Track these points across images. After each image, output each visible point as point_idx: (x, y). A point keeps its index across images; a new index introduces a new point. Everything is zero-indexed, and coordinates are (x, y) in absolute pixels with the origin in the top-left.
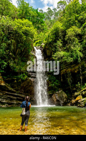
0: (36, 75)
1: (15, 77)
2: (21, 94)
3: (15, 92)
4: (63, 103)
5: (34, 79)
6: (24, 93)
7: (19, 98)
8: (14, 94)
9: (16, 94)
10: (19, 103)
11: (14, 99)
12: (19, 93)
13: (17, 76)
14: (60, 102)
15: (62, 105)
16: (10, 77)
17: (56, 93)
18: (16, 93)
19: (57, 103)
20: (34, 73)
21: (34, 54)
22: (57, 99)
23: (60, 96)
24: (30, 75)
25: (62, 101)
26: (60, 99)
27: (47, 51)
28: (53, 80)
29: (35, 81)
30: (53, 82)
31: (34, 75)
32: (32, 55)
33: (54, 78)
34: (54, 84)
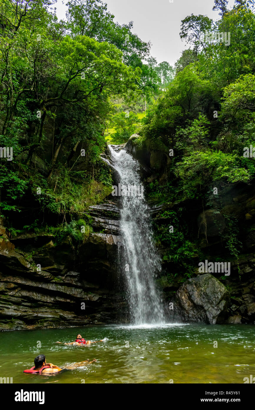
1: (48, 231)
2: (69, 285)
3: (47, 281)
4: (219, 316)
5: (114, 237)
6: (79, 284)
7: (62, 300)
8: (44, 286)
9: (52, 287)
10: (62, 318)
11: (44, 305)
12: (61, 284)
13: (55, 226)
14: (205, 311)
15: (214, 322)
16: (32, 231)
17: (189, 283)
18: (53, 283)
19: (195, 314)
20: (113, 221)
21: (109, 162)
22: (195, 301)
23: (204, 293)
24: (101, 224)
25: (213, 307)
26: (207, 300)
27: (152, 154)
28: (176, 241)
29: (117, 243)
30: (174, 247)
31: (113, 225)
32: (104, 166)
33: (177, 237)
34: (177, 254)
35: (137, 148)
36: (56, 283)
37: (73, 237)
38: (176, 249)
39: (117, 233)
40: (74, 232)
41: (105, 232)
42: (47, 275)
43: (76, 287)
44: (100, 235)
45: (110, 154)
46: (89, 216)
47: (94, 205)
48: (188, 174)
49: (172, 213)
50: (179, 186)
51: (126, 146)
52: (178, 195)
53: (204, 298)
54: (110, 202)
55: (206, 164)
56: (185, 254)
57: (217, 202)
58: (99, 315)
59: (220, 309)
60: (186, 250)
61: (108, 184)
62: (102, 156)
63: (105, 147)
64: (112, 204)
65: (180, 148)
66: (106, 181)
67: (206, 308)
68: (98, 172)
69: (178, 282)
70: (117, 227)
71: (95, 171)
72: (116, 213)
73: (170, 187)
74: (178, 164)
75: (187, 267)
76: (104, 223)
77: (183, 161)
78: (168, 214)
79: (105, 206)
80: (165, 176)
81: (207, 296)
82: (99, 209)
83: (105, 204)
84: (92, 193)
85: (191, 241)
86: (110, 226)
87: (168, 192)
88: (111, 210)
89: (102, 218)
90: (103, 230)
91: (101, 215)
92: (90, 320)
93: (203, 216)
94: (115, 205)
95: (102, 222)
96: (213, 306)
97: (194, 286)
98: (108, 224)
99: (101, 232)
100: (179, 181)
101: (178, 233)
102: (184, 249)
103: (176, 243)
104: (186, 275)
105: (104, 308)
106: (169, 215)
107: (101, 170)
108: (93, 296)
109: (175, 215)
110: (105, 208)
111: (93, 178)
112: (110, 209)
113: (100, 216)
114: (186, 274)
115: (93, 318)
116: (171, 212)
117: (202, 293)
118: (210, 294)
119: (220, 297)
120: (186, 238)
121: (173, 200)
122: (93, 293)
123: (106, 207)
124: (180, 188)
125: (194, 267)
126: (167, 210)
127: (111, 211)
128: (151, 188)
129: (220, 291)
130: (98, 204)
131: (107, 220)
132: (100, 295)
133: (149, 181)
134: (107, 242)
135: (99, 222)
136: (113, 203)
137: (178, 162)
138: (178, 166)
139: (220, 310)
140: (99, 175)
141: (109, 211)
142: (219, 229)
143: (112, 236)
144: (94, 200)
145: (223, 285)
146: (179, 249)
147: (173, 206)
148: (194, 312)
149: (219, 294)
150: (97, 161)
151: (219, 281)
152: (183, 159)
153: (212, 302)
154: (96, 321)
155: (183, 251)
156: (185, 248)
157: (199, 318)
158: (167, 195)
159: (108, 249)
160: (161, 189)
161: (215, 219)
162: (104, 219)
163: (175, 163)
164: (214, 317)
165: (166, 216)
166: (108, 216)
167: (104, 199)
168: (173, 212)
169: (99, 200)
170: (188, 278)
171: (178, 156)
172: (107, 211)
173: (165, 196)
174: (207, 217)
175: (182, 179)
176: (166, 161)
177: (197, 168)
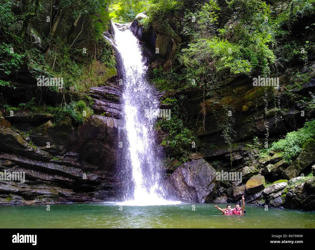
0: (120, 110)
1: (46, 111)
2: (68, 165)
3: (46, 160)
4: (208, 196)
5: (115, 120)
6: (78, 164)
7: (61, 178)
8: (43, 165)
9: (51, 166)
10: (61, 195)
11: (42, 182)
12: (60, 164)
13: (54, 106)
14: (196, 192)
15: (203, 201)
16: (29, 109)
17: (184, 167)
18: (52, 162)
19: (187, 194)
20: (114, 104)
21: (112, 42)
22: (188, 184)
23: (196, 177)
24: (102, 106)
25: (204, 189)
26: (198, 182)
27: (158, 38)
28: (175, 128)
29: (118, 126)
30: (173, 133)
31: (114, 108)
32: (107, 46)
33: (177, 124)
34: (175, 140)
35: (143, 30)
36: (54, 162)
37: (72, 118)
38: (174, 135)
39: (118, 117)
40: (74, 113)
41: (106, 115)
42: (46, 154)
43: (75, 167)
44: (101, 117)
45: (114, 33)
46: (90, 98)
47: (95, 87)
48: (192, 61)
49: (173, 100)
50: (183, 73)
51: (131, 26)
52: (180, 83)
53: (196, 180)
54: (112, 85)
55: (211, 53)
56: (183, 140)
57: (217, 92)
58: (97, 193)
59: (210, 191)
60: (184, 136)
61: (111, 66)
62: (105, 34)
63: (109, 25)
64: (114, 87)
65: (187, 33)
66: (109, 62)
67: (197, 189)
68: (100, 52)
69: (174, 166)
70: (118, 111)
71: (97, 51)
72: (118, 96)
73: (174, 74)
74: (183, 50)
75: (183, 152)
76: (106, 106)
77: (188, 48)
78: (170, 101)
79: (106, 88)
80: (170, 62)
81: (199, 179)
82: (101, 91)
83: (107, 87)
84: (93, 73)
85: (190, 129)
86: (112, 109)
87: (171, 79)
88: (113, 93)
89: (104, 101)
90: (104, 113)
91: (103, 98)
92: (89, 197)
93: (203, 105)
94: (117, 88)
95: (103, 105)
96: (204, 187)
97: (189, 170)
98: (109, 107)
99: (102, 115)
100: (182, 69)
101: (178, 120)
102: (182, 135)
103: (175, 130)
104: (182, 159)
105: (103, 187)
106: (171, 102)
107: (103, 50)
108: (92, 176)
109: (176, 102)
110: (107, 91)
111: (95, 58)
112: (113, 92)
113: (101, 98)
114: (182, 158)
115: (92, 196)
116: (173, 99)
117: (195, 176)
118: (202, 178)
119: (210, 180)
120: (185, 125)
121: (176, 88)
122: (92, 173)
123: (108, 90)
124: (183, 76)
125: (190, 153)
126: (169, 97)
127: (113, 94)
128: (155, 73)
129: (211, 175)
130: (99, 86)
131: (108, 103)
132: (98, 175)
133: (153, 67)
134: (108, 125)
135: (100, 105)
136: (115, 86)
137: (184, 48)
138: (184, 52)
139: (209, 191)
140: (101, 56)
141: (111, 94)
142: (217, 118)
143: (113, 119)
144: (96, 81)
145: (214, 169)
146: (178, 135)
147: (175, 93)
148: (186, 193)
149: (210, 177)
150: (99, 40)
151: (212, 166)
152: (189, 45)
153: (203, 184)
154: (94, 198)
155: (182, 138)
156: (183, 135)
157: (190, 197)
158: (170, 82)
159: (108, 132)
160: (165, 75)
161: (214, 109)
162: (105, 101)
163: (181, 49)
164: (203, 197)
165: (168, 103)
166: (110, 99)
167: (106, 81)
168: (174, 99)
169: (101, 82)
170: (183, 162)
171: (185, 42)
172: (108, 94)
173: (168, 82)
174: (206, 106)
175: (186, 67)
176: (172, 46)
177: (202, 57)
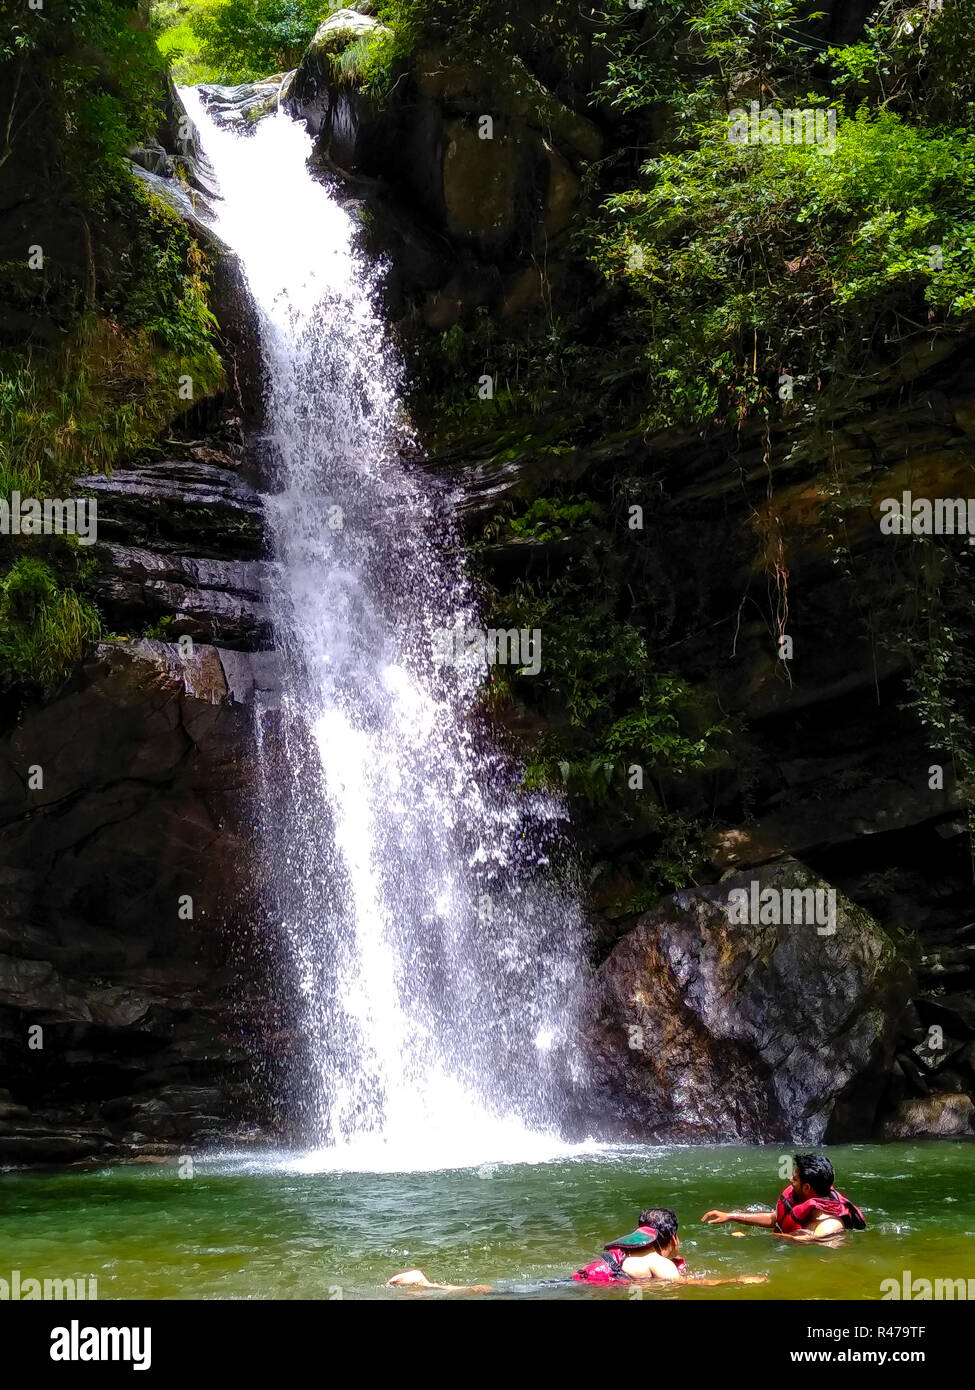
0: (254, 596)
4: (845, 1095)
5: (228, 657)
14: (764, 1071)
17: (673, 916)
19: (703, 1088)
20: (221, 564)
21: (186, 199)
22: (708, 1021)
23: (758, 974)
24: (149, 583)
25: (813, 1050)
26: (775, 1012)
27: (454, 145)
28: (603, 677)
29: (249, 695)
30: (588, 713)
31: (222, 588)
32: (158, 224)
33: (608, 655)
34: (606, 752)
35: (360, 106)
38: (598, 722)
39: (245, 638)
41: (176, 633)
43: (16, 951)
44: (145, 649)
45: (193, 147)
47: (102, 470)
48: (678, 264)
49: (576, 510)
50: (626, 341)
51: (290, 95)
52: (614, 402)
53: (758, 999)
54: (199, 451)
55: (795, 201)
56: (656, 749)
57: (854, 438)
58: (152, 1106)
59: (853, 1059)
60: (662, 728)
61: (186, 341)
62: (138, 159)
63: (157, 104)
64: (212, 462)
65: (634, 98)
66: (173, 321)
67: (770, 1056)
68: (118, 265)
69: (614, 915)
70: (247, 604)
71: (99, 259)
72: (240, 515)
73: (569, 350)
74: (618, 201)
75: (664, 827)
76: (169, 577)
77: (649, 183)
78: (556, 514)
79: (168, 475)
80: (539, 281)
81: (780, 986)
82: (135, 495)
83: (170, 465)
84: (88, 394)
85: (694, 678)
86: (206, 594)
87: (552, 385)
88: (209, 499)
89: (156, 551)
90: (167, 620)
91: (149, 534)
92: (104, 1131)
93: (764, 520)
94: (232, 468)
95: (157, 575)
96: (813, 1042)
97: (706, 934)
98: (190, 582)
99: (152, 632)
100: (621, 313)
101: (615, 628)
102: (645, 723)
103: (600, 691)
104: (658, 869)
106: (563, 523)
107: (137, 253)
108: (117, 1002)
109: (594, 521)
110: (169, 488)
111: (91, 300)
112: (208, 493)
113: (142, 534)
114: (657, 864)
115: (121, 1121)
116: (576, 501)
117: (750, 971)
118: (794, 979)
119: (851, 994)
120: (661, 660)
121: (585, 437)
122: (116, 980)
123: (177, 484)
124: (628, 357)
125: (704, 826)
126: (548, 494)
127: (209, 505)
128: (453, 357)
129: (855, 957)
130: (125, 462)
131: (185, 561)
132: (153, 993)
133: (435, 318)
134: (189, 689)
135: (138, 573)
136: (218, 455)
137: (620, 190)
138: (618, 216)
139: (849, 1066)
140: (127, 287)
141: (198, 505)
142: (864, 600)
143: (216, 655)
144: (104, 441)
145: (871, 924)
146: (621, 724)
147: (585, 466)
148: (701, 1080)
149: (850, 976)
150: (110, 195)
151: (853, 901)
152: (650, 169)
153: (805, 1018)
154: (137, 1136)
155: (645, 736)
156: (657, 718)
157: (729, 1110)
158: (547, 404)
159: (197, 732)
160: (513, 363)
161: (839, 542)
162: (164, 552)
163: (600, 197)
164: (814, 1106)
165: (542, 530)
166: (189, 537)
167: (165, 434)
168: (581, 503)
169: (133, 439)
170: (669, 889)
171: (621, 152)
172: (181, 505)
173: (535, 406)
174: (788, 530)
175: (641, 302)
176: (546, 190)
177: (737, 226)
